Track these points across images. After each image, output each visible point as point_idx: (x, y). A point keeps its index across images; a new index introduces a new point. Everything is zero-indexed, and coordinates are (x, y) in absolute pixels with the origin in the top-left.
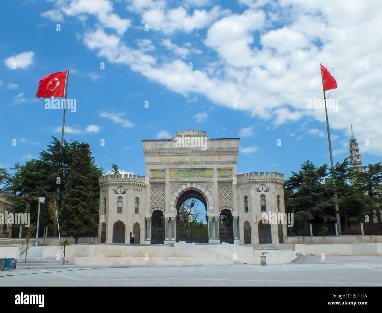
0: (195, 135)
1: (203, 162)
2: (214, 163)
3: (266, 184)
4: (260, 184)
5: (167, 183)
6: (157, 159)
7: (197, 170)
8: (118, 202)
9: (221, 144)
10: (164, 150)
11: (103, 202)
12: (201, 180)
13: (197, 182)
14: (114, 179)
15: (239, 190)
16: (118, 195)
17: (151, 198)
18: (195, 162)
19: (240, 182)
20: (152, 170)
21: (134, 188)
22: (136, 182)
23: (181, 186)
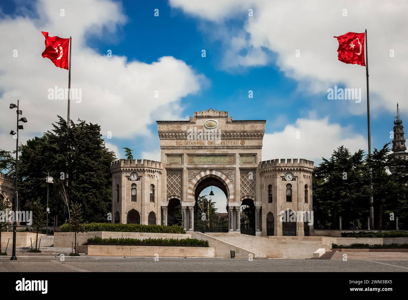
0: (215, 116)
1: (224, 146)
2: (236, 148)
3: (292, 172)
4: (286, 172)
5: (185, 169)
6: (173, 143)
7: (218, 155)
8: (132, 189)
9: (244, 127)
10: (182, 132)
11: (115, 190)
12: (222, 167)
13: (217, 169)
14: (127, 165)
15: (263, 178)
16: (131, 182)
17: (168, 186)
18: (215, 146)
19: (264, 170)
20: (168, 155)
21: (149, 175)
22: (151, 168)
23: (200, 173)
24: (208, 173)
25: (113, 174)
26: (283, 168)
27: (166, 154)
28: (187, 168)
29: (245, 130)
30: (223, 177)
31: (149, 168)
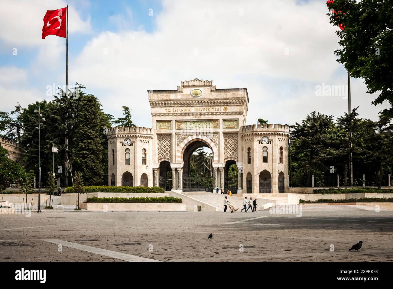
0: (200, 85)
1: (208, 113)
2: (220, 114)
3: (268, 136)
4: (262, 136)
5: (174, 134)
6: (163, 110)
7: (203, 121)
8: (126, 153)
9: (226, 95)
10: (170, 101)
11: (111, 154)
14: (121, 131)
15: (244, 141)
16: (125, 148)
17: (159, 150)
18: (201, 113)
19: (244, 134)
20: (158, 121)
21: (141, 140)
23: (187, 137)
24: (195, 137)
25: (109, 140)
26: (260, 133)
27: (156, 120)
28: (176, 133)
29: (228, 97)
30: (209, 141)
31: (141, 134)
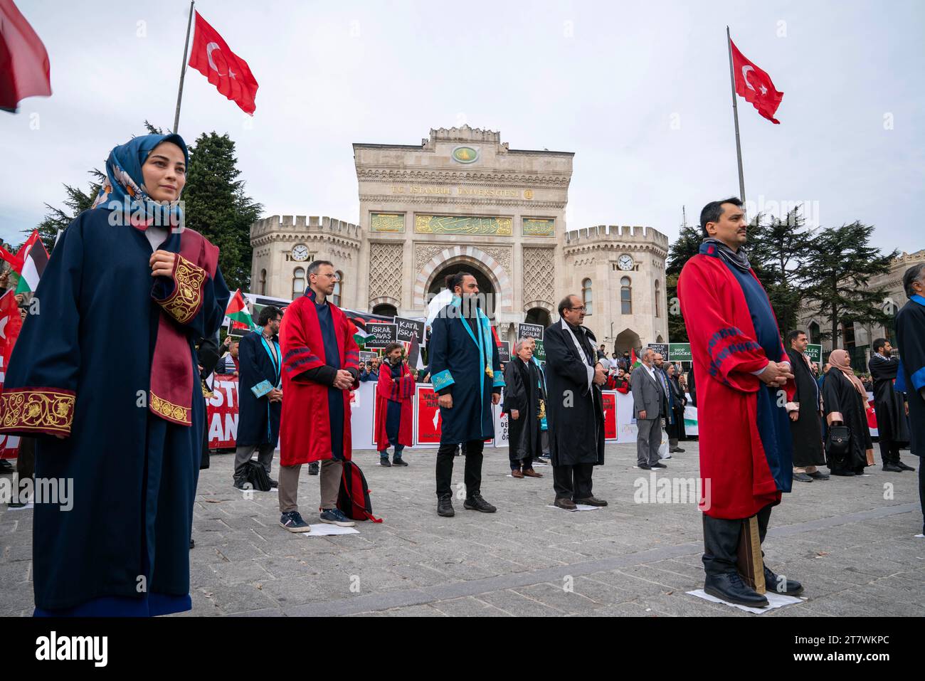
0: (474, 139)
1: (491, 200)
2: (516, 203)
3: (633, 254)
4: (620, 253)
5: (409, 243)
6: (389, 189)
7: (477, 218)
8: (294, 279)
9: (531, 163)
10: (405, 167)
11: (257, 282)
12: (487, 241)
13: (476, 245)
14: (287, 226)
15: (571, 266)
16: (294, 265)
17: (371, 277)
18: (473, 199)
19: (574, 248)
20: (374, 213)
21: (333, 251)
22: (337, 236)
23: (440, 252)
24: (457, 251)
25: (254, 249)
26: (615, 245)
27: (370, 211)
28: (414, 241)
29: (534, 169)
30: (489, 262)
31: (334, 235)
